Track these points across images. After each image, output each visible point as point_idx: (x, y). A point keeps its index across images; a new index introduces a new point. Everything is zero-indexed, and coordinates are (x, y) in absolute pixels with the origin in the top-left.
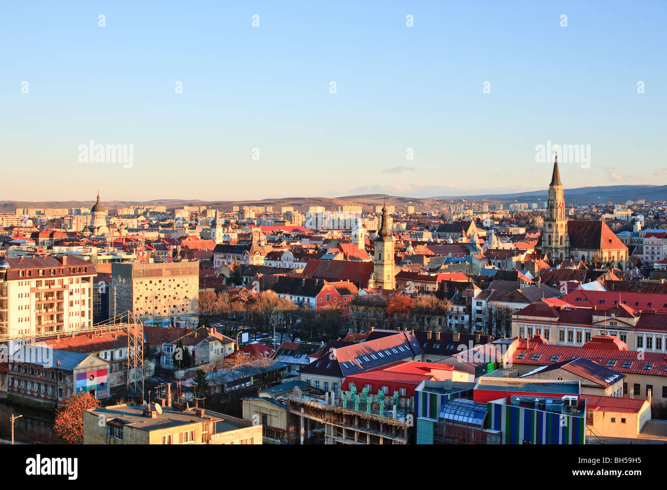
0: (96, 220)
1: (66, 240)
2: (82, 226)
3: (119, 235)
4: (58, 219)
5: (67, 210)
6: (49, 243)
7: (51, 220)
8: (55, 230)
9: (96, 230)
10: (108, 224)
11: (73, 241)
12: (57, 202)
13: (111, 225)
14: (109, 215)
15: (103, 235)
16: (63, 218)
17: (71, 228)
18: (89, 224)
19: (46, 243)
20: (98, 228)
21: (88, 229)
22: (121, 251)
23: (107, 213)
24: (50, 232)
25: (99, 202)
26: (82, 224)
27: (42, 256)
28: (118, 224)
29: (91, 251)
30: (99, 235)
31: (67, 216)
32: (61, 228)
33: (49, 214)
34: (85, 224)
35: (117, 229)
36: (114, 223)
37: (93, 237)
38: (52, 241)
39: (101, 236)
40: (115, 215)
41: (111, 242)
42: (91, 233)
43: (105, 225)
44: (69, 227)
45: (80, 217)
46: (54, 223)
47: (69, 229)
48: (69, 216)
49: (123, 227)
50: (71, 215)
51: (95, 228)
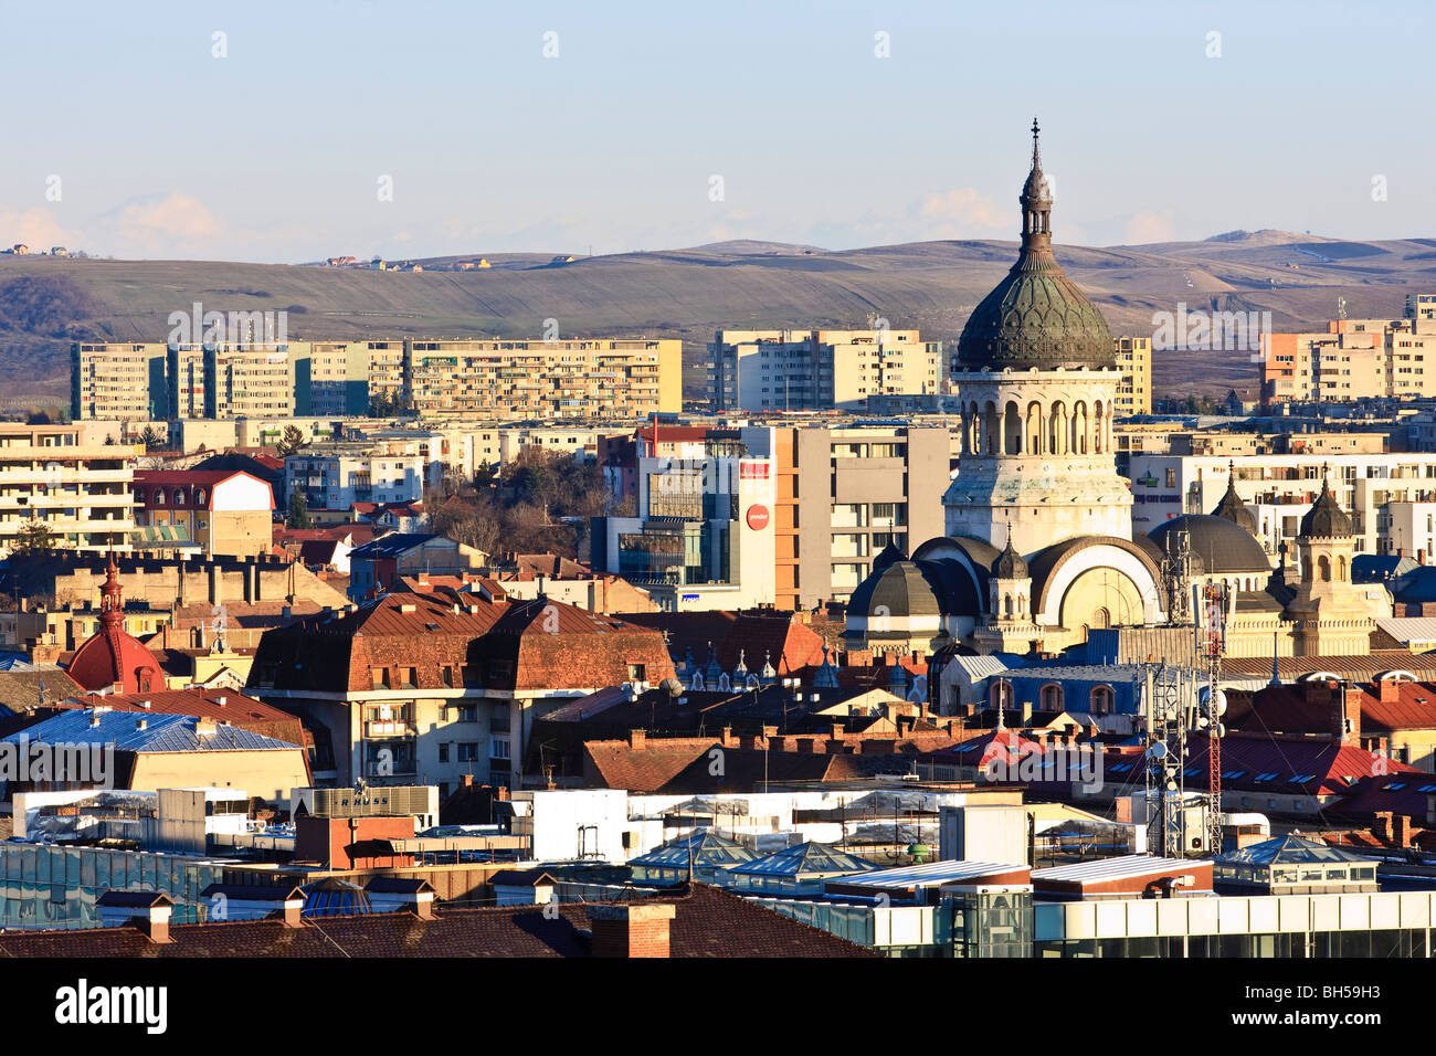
0: (1008, 468)
1: (661, 715)
2: (844, 548)
3: (1286, 649)
4: (565, 466)
5: (669, 355)
6: (469, 750)
7: (484, 475)
8: (526, 590)
9: (1016, 588)
10: (1159, 515)
11: (746, 718)
12: (559, 262)
13: (1196, 521)
14: (1164, 407)
15: (1101, 643)
16: (622, 453)
17: (717, 565)
18: (927, 524)
19: (426, 756)
20: (1041, 565)
21: (914, 576)
22: (1316, 840)
23: (1144, 380)
24: (479, 620)
25: (1045, 252)
26: (844, 518)
27: (385, 904)
28: (1271, 516)
29: (953, 844)
30: (1054, 645)
31: (670, 428)
32: (598, 567)
33: (464, 405)
34: (882, 524)
35: (1261, 580)
36: (1230, 503)
37: (979, 668)
38: (500, 726)
39: (1074, 656)
40: (1233, 404)
41: (1198, 739)
42: (956, 625)
43: (1125, 531)
44: (693, 557)
45: (824, 438)
46: (522, 515)
47: (697, 576)
48: (696, 421)
49: (1340, 549)
50: (717, 406)
51: (1004, 564)
